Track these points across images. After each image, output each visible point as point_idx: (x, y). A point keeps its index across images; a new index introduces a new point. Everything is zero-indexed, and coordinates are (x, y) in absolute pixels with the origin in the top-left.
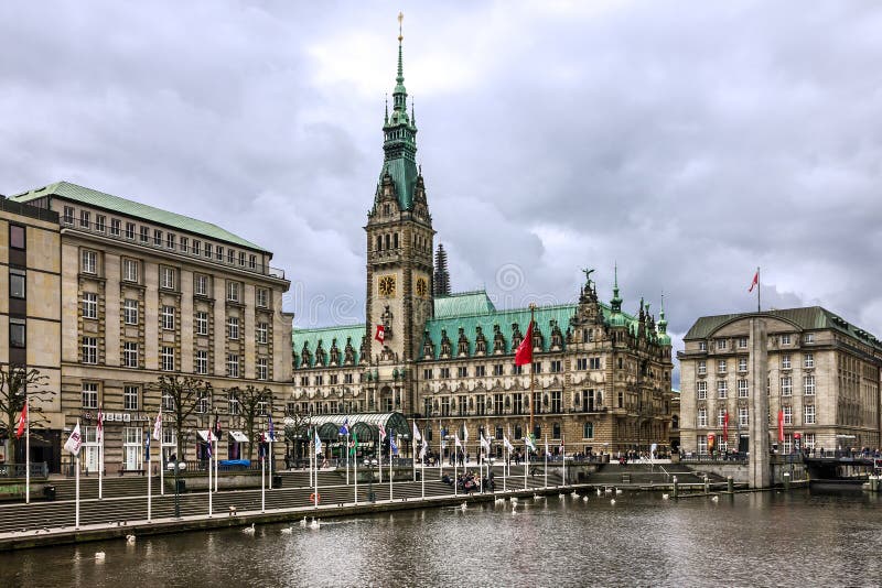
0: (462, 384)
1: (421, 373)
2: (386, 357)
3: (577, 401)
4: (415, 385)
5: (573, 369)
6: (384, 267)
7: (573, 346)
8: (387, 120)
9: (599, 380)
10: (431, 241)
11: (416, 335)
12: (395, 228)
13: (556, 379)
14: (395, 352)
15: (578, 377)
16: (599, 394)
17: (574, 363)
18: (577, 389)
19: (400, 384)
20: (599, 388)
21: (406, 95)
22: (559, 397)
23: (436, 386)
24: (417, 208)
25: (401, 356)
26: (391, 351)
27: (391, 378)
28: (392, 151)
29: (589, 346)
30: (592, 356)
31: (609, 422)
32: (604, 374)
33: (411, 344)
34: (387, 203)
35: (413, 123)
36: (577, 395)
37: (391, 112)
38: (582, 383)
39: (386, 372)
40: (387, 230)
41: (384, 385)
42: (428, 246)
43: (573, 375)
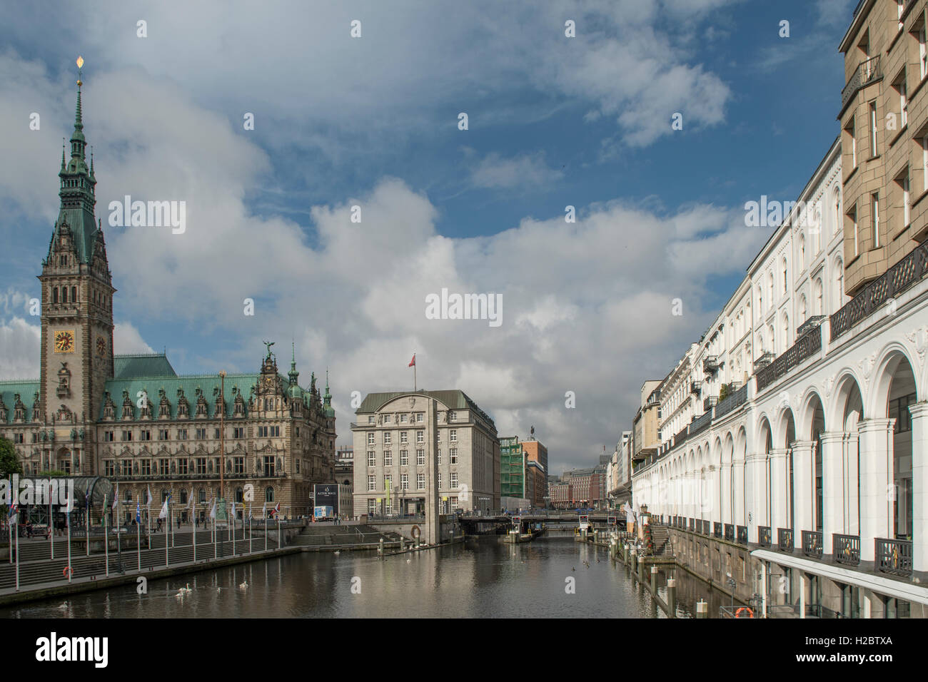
0: (146, 447)
1: (102, 435)
2: (63, 416)
3: (259, 467)
4: (95, 447)
5: (255, 436)
6: (61, 320)
7: (255, 414)
8: (64, 165)
9: (280, 447)
10: (111, 299)
11: (96, 395)
12: (74, 281)
13: (239, 445)
14: (73, 411)
15: (261, 443)
16: (279, 460)
17: (256, 430)
18: (259, 454)
19: (79, 446)
20: (281, 454)
21: (85, 144)
22: (242, 462)
23: (118, 448)
24: (97, 263)
25: (80, 417)
26: (69, 411)
27: (69, 439)
28: (68, 200)
29: (270, 415)
30: (273, 424)
31: (288, 486)
32: (284, 441)
33: (91, 404)
34: (64, 254)
35: (92, 173)
36: (259, 461)
37: (69, 159)
38: (264, 449)
39: (64, 433)
40: (65, 282)
41: (61, 446)
42: (108, 304)
43: (255, 442)
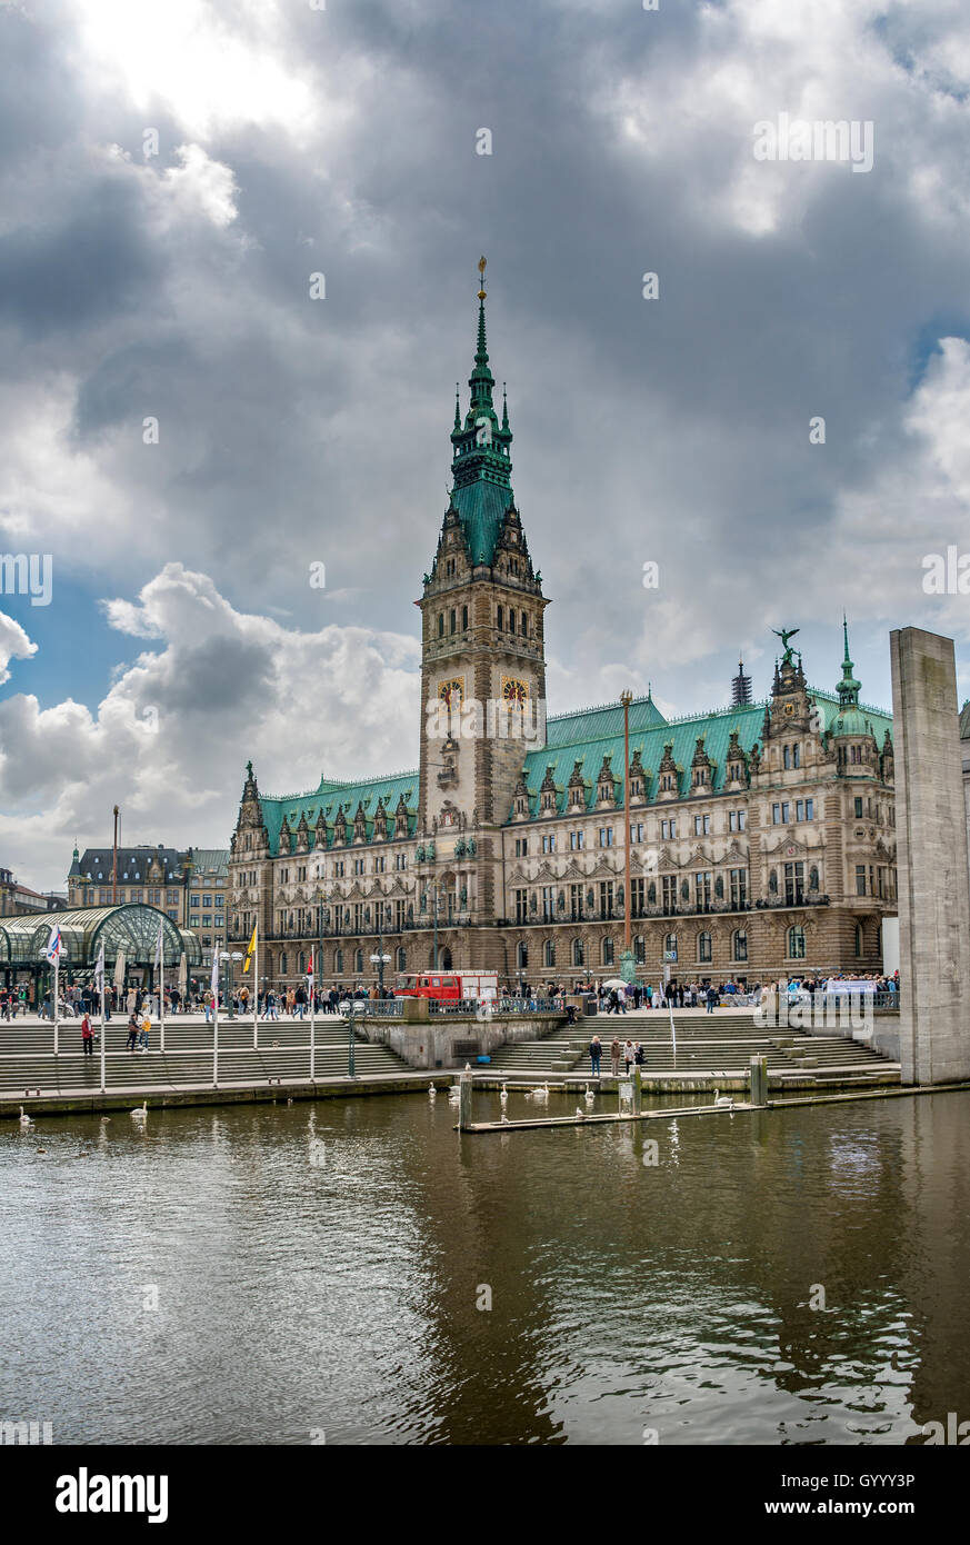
0: (575, 862)
1: (511, 846)
2: (448, 821)
3: (773, 885)
4: (497, 868)
5: (763, 823)
6: (445, 663)
7: (763, 779)
8: (458, 424)
9: (813, 842)
10: (540, 617)
11: (499, 778)
12: (462, 598)
13: (736, 844)
14: (461, 810)
15: (772, 839)
16: (815, 870)
17: (765, 811)
18: (773, 860)
19: (466, 866)
20: (813, 857)
21: (493, 383)
22: (742, 879)
23: (532, 867)
24: (504, 558)
25: (470, 818)
26: (455, 809)
27: (453, 857)
28: (465, 472)
29: (792, 777)
30: (797, 796)
31: (833, 923)
32: (822, 829)
33: (488, 795)
34: (450, 557)
35: (505, 423)
36: (773, 874)
37: (466, 410)
38: (779, 850)
39: (447, 846)
40: (450, 601)
41: (444, 869)
42: (532, 624)
43: (764, 836)
